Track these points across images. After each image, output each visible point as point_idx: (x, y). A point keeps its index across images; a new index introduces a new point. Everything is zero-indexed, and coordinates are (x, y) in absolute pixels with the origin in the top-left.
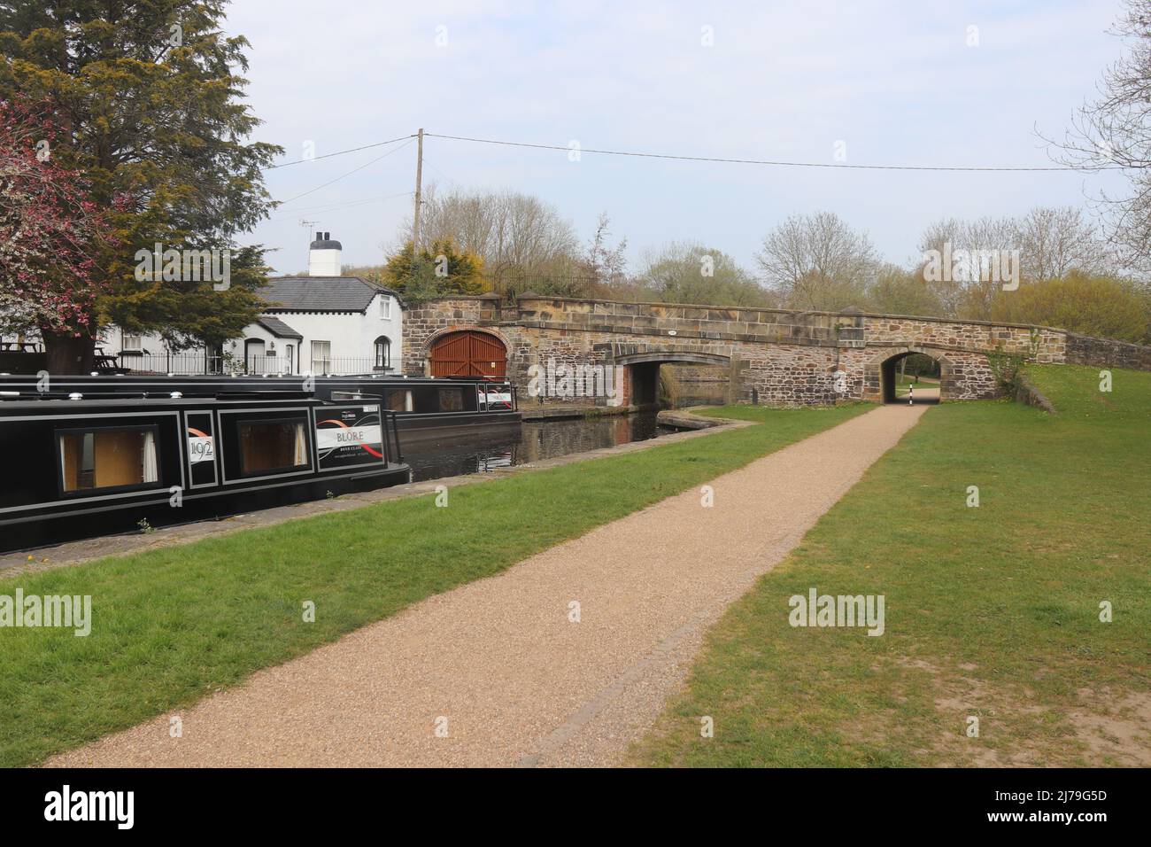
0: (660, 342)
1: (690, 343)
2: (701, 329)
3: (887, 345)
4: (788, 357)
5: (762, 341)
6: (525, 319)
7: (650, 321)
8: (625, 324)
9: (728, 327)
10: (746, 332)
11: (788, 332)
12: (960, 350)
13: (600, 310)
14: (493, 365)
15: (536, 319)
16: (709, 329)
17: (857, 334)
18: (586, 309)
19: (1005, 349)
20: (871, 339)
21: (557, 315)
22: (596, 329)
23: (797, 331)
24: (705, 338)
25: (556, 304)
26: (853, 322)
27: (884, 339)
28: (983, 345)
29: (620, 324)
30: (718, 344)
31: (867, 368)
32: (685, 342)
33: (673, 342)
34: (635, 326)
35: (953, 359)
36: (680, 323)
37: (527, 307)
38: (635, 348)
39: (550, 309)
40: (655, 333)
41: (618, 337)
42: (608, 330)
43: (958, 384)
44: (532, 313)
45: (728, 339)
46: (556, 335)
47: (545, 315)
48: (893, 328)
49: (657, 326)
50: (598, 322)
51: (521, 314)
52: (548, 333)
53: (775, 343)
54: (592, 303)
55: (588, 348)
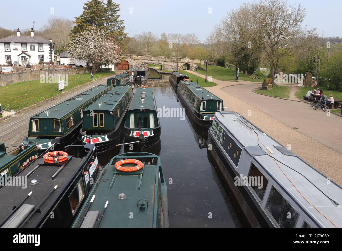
0: (152, 62)
1: (156, 62)
2: (158, 60)
3: (184, 62)
4: (171, 64)
5: (167, 62)
6: (131, 58)
7: (150, 58)
8: (147, 59)
9: (162, 59)
10: (165, 60)
11: (171, 60)
12: (192, 63)
13: (143, 57)
14: (126, 65)
15: (133, 58)
16: (159, 60)
17: (180, 61)
18: (141, 56)
19: (198, 63)
20: (182, 62)
21: (136, 57)
22: (142, 59)
23: (172, 60)
24: (158, 61)
25: (136, 56)
26: (180, 59)
27: (183, 62)
28: (195, 62)
29: (146, 59)
30: (160, 62)
31: (181, 65)
32: (156, 61)
33: (154, 61)
34: (148, 59)
35: (191, 64)
36: (155, 59)
37: (132, 56)
38: (148, 62)
39: (135, 56)
40: (151, 60)
41: (145, 61)
42: (144, 60)
43: (192, 67)
44: (133, 57)
45: (162, 61)
46: (136, 60)
47: (134, 57)
48: (185, 60)
49: (151, 59)
50: (143, 58)
51: (131, 57)
52: (135, 60)
53: (169, 62)
54: (142, 56)
55: (141, 62)
